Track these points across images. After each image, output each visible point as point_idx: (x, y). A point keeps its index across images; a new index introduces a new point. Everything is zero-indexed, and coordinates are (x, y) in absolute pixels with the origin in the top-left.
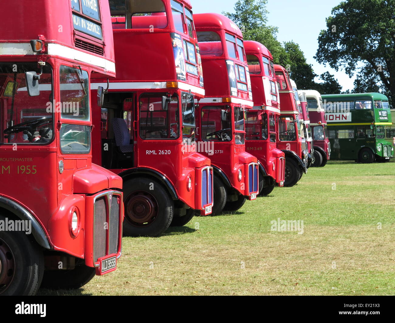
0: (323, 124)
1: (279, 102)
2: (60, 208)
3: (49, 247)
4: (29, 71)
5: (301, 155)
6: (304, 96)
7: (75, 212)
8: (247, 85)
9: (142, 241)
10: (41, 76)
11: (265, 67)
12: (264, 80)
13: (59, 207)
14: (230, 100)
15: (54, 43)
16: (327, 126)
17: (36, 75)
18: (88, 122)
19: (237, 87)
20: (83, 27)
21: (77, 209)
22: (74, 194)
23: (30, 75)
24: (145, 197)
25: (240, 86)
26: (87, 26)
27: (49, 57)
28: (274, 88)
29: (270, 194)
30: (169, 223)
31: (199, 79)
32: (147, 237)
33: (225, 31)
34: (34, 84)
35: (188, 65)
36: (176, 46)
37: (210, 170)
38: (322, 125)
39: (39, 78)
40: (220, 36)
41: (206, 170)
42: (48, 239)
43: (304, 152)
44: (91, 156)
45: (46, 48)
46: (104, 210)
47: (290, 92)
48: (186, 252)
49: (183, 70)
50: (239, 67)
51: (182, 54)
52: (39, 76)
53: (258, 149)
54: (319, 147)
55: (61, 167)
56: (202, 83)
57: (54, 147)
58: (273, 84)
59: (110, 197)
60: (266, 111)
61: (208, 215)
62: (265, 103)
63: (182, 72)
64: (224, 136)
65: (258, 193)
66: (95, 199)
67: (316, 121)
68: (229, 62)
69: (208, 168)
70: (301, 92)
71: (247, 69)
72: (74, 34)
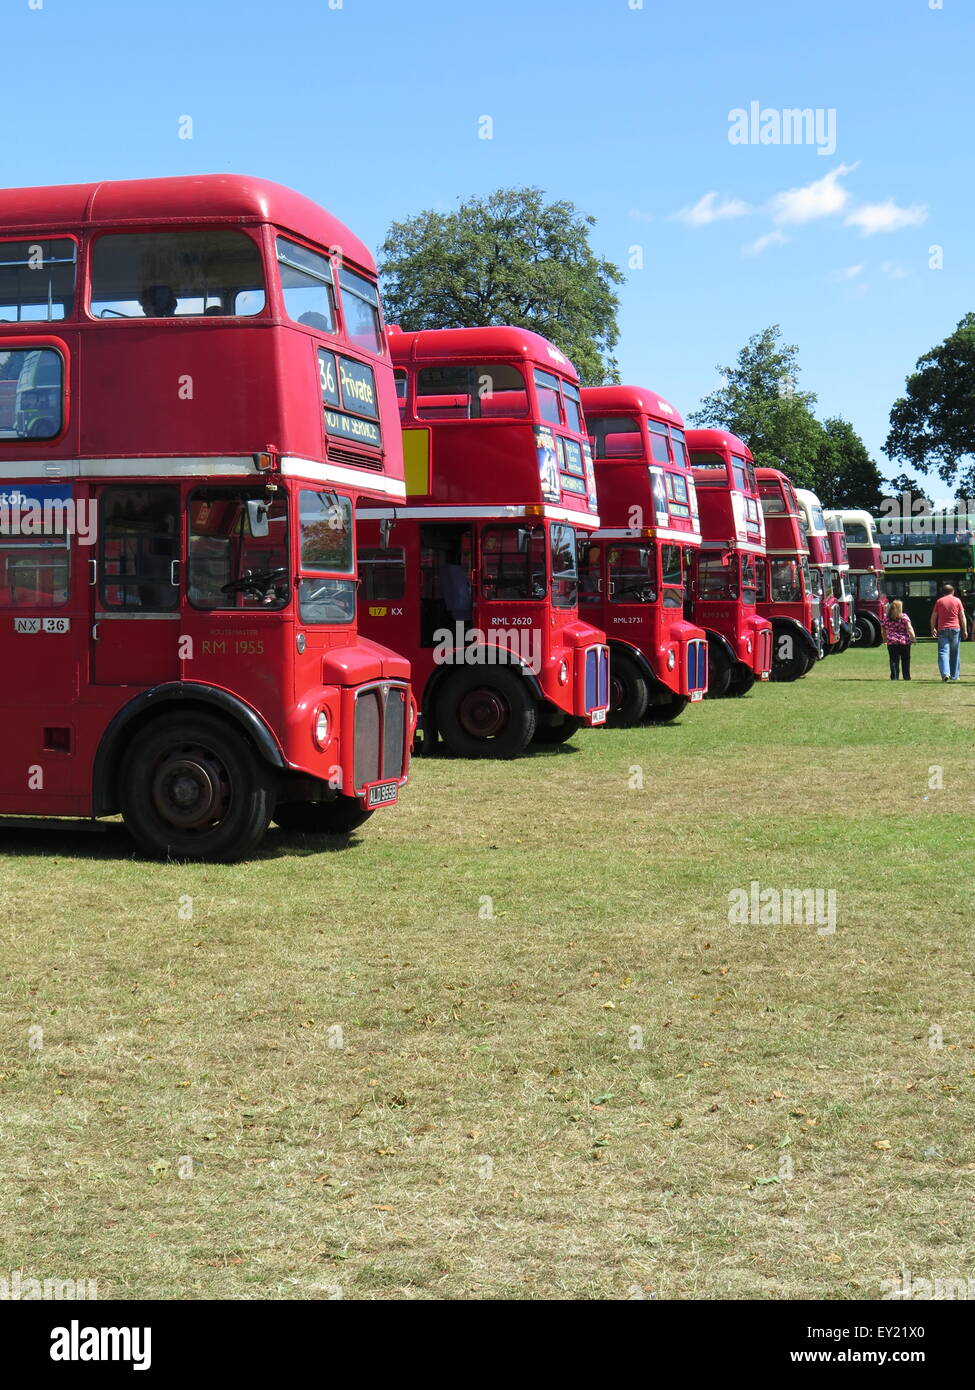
0: (876, 571)
1: (763, 534)
2: (299, 706)
3: (281, 765)
4: (251, 499)
5: (810, 625)
6: (839, 522)
7: (323, 712)
8: (689, 507)
9: (483, 765)
10: (270, 507)
11: (737, 475)
12: (733, 498)
13: (296, 703)
14: (654, 533)
15: (291, 456)
16: (885, 575)
17: (263, 506)
18: (351, 576)
19: (667, 511)
20: (344, 428)
21: (326, 708)
22: (324, 684)
23: (254, 506)
24: (489, 693)
25: (674, 509)
26: (351, 426)
27: (282, 478)
28: (753, 511)
29: (746, 695)
30: (530, 738)
31: (587, 500)
32: (492, 759)
33: (648, 417)
34: (259, 519)
35: (565, 478)
36: (543, 448)
37: (603, 650)
38: (874, 574)
39: (267, 510)
40: (639, 425)
41: (595, 651)
42: (280, 751)
43: (817, 622)
44: (356, 628)
45: (279, 463)
46: (376, 710)
47: (791, 516)
48: (546, 784)
49: (555, 486)
50: (675, 477)
51: (553, 460)
52: (267, 507)
53: (722, 615)
54: (870, 612)
55: (301, 644)
56: (594, 507)
57: (290, 614)
58: (752, 504)
59: (385, 691)
60: (737, 550)
61: (598, 726)
62: (735, 537)
63: (553, 489)
64: (646, 594)
65: (706, 690)
66: (356, 693)
67: (865, 566)
68: (653, 469)
69: (599, 648)
70: (830, 514)
71: (690, 479)
72: (327, 441)
